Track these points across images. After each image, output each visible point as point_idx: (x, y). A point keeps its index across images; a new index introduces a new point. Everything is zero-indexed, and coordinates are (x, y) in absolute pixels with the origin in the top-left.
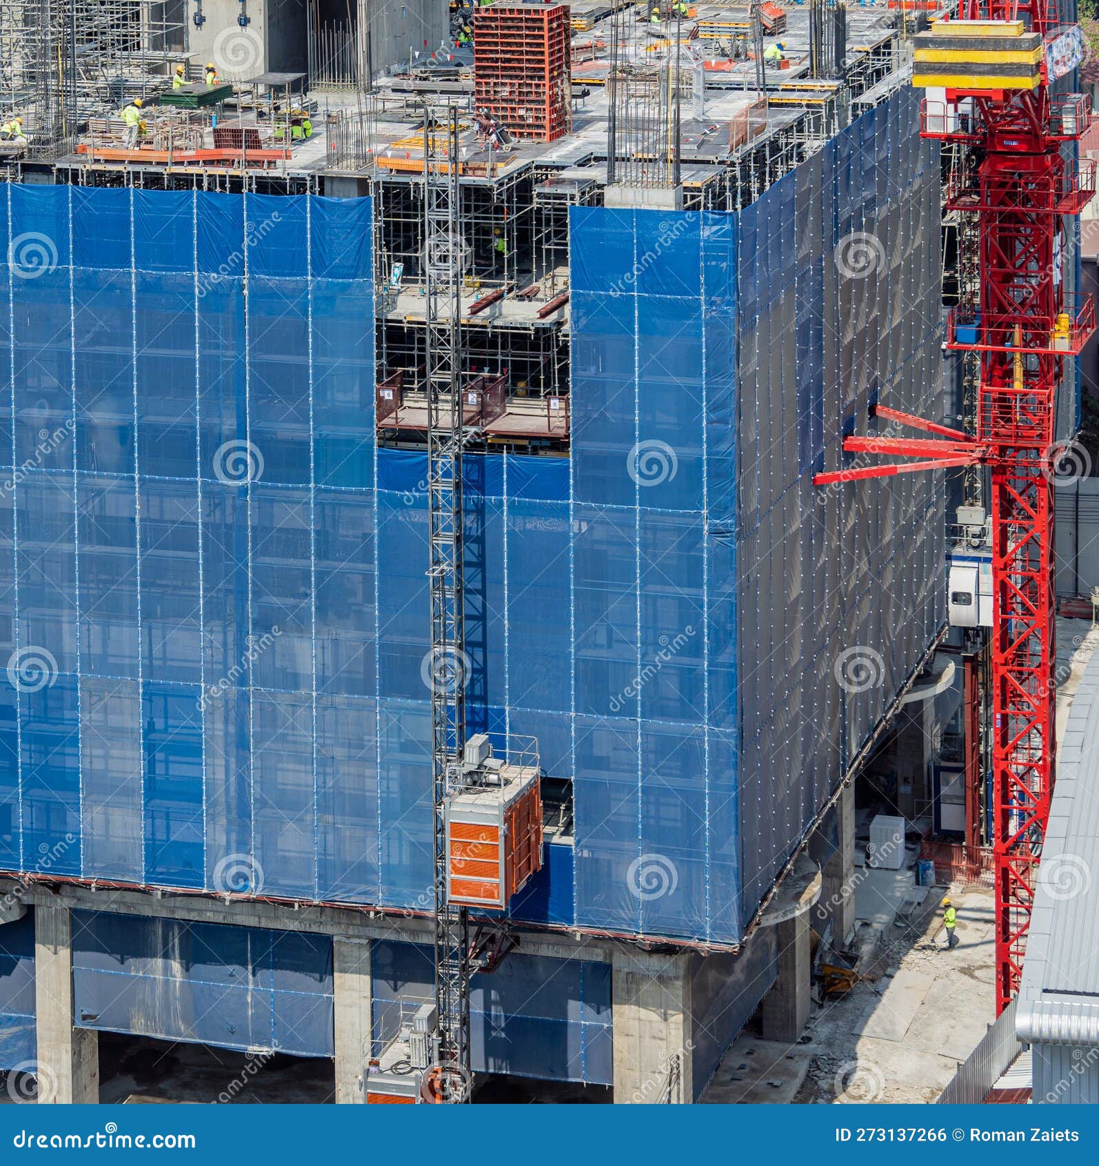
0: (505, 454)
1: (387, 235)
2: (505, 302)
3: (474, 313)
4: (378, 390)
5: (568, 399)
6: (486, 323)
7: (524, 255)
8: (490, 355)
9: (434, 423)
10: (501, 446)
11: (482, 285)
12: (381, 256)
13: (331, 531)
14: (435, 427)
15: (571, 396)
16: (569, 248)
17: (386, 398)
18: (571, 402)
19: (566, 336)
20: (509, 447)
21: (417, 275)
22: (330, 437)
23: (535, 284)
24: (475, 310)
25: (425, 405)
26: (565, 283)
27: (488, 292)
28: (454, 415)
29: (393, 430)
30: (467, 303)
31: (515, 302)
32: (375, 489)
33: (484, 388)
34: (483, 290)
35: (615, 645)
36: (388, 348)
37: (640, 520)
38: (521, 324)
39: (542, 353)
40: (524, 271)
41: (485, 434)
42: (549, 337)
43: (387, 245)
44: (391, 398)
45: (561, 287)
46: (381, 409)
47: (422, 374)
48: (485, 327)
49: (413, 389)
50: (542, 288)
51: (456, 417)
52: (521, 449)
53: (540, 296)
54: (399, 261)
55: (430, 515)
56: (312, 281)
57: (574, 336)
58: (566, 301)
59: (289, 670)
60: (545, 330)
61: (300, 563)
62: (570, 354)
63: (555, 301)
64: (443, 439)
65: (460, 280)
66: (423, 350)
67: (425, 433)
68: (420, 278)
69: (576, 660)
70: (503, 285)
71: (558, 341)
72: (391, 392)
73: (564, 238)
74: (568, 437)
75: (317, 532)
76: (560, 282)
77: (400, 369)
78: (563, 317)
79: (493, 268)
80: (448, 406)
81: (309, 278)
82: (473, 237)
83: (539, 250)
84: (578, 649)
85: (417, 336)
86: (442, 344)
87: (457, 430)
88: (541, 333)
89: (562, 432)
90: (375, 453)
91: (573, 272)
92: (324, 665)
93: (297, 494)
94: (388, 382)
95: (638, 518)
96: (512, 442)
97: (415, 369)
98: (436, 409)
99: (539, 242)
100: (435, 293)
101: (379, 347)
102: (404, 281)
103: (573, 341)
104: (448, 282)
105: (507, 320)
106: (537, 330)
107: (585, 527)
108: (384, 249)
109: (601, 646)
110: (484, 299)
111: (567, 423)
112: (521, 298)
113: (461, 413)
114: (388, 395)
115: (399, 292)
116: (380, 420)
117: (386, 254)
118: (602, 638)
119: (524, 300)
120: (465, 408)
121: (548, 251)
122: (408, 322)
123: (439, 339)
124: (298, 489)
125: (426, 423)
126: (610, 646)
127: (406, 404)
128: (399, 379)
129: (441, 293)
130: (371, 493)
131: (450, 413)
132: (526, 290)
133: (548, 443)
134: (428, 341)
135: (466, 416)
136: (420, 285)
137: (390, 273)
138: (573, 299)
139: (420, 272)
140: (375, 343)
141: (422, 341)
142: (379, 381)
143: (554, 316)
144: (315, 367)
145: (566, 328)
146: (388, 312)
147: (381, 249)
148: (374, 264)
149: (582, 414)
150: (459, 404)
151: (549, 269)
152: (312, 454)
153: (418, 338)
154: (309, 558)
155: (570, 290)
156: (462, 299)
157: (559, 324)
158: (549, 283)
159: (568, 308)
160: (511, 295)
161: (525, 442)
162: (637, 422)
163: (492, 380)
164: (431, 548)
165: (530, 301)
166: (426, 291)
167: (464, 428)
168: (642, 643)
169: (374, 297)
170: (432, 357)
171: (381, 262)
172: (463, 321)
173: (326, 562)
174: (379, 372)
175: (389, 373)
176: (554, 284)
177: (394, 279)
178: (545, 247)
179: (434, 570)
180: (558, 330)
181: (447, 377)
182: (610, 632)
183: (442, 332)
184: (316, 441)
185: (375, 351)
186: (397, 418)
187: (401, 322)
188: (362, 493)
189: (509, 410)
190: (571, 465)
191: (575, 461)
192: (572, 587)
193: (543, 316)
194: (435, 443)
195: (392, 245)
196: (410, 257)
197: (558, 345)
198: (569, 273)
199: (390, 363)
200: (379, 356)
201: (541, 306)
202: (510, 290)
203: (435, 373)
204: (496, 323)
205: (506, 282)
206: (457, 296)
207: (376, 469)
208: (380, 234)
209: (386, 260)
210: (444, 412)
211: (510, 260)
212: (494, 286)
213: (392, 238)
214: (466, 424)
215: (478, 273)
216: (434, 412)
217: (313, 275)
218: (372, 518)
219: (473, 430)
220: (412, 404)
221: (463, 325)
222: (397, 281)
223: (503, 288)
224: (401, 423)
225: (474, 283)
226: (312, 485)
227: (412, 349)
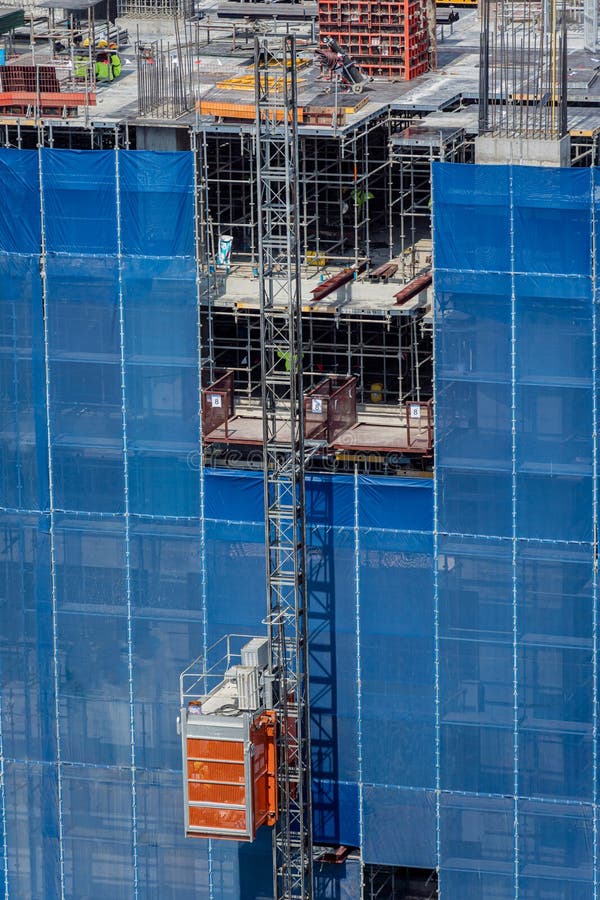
0: (356, 475)
1: (213, 200)
2: (356, 285)
3: (318, 298)
4: (205, 396)
5: (432, 405)
6: (333, 311)
7: (378, 225)
8: (338, 351)
9: (270, 437)
10: (351, 464)
11: (329, 263)
12: (205, 227)
13: (150, 571)
14: (272, 441)
15: (434, 402)
16: (432, 215)
17: (214, 405)
18: (434, 408)
19: (429, 326)
20: (361, 465)
21: (249, 251)
22: (148, 455)
23: (392, 261)
24: (320, 295)
25: (259, 414)
26: (428, 260)
27: (335, 272)
28: (293, 426)
29: (223, 446)
30: (309, 286)
31: (367, 284)
32: (202, 518)
33: (331, 392)
34: (329, 269)
35: (487, 707)
36: (216, 343)
37: (518, 554)
38: (374, 311)
39: (400, 348)
40: (379, 245)
41: (333, 449)
42: (409, 328)
43: (213, 213)
44: (220, 405)
45: (423, 264)
46: (208, 420)
47: (256, 375)
48: (331, 315)
49: (246, 394)
50: (400, 267)
51: (296, 429)
52: (375, 469)
53: (398, 276)
54: (227, 234)
55: (267, 551)
56: (122, 259)
57: (438, 326)
58: (429, 282)
59: (102, 741)
60: (404, 319)
61: (113, 610)
62: (434, 349)
63: (415, 282)
64: (282, 456)
65: (300, 256)
66: (257, 345)
67: (261, 448)
68: (253, 254)
69: (442, 726)
70: (353, 262)
71: (419, 332)
72: (220, 399)
73: (426, 203)
74: (431, 452)
75: (134, 573)
76: (422, 257)
77: (230, 370)
78: (425, 302)
79: (341, 241)
80: (287, 415)
81: (120, 256)
82: (317, 202)
83: (396, 218)
84: (443, 713)
85: (250, 327)
86: (279, 337)
87: (298, 446)
88: (399, 323)
89: (424, 446)
90: (202, 474)
91: (435, 246)
92: (144, 733)
93: (108, 526)
94: (216, 386)
95: (515, 552)
96: (365, 459)
97: (248, 369)
98: (273, 419)
99: (396, 208)
100: (271, 274)
101: (204, 341)
102: (234, 259)
103: (437, 333)
104: (285, 260)
105: (358, 306)
106: (394, 319)
107: (451, 562)
108: (210, 219)
109: (471, 709)
110: (330, 281)
111: (430, 435)
112: (374, 279)
113: (303, 423)
114: (216, 401)
115: (229, 273)
116: (206, 433)
117: (211, 224)
118: (472, 699)
119: (378, 282)
120: (309, 417)
121: (407, 219)
122: (240, 310)
123: (275, 332)
124: (110, 519)
125: (261, 437)
126: (481, 709)
127: (238, 412)
128: (229, 381)
129: (279, 273)
130: (197, 523)
131: (289, 423)
132: (381, 269)
133: (407, 461)
134: (263, 335)
135: (310, 427)
136: (252, 263)
137: (216, 249)
138: (437, 280)
139: (253, 247)
140: (199, 337)
141: (256, 334)
142: (204, 385)
143: (414, 302)
144: (128, 368)
145: (429, 316)
146: (216, 298)
147: (205, 218)
148: (197, 238)
149: (448, 423)
150: (300, 413)
151: (409, 242)
152: (126, 476)
153: (252, 331)
154: (125, 604)
155: (433, 269)
156: (304, 282)
157: (421, 311)
158: (409, 260)
159: (431, 291)
160: (363, 275)
161: (380, 460)
162: (514, 433)
163: (341, 382)
164: (268, 591)
165: (386, 282)
166: (260, 271)
167: (307, 443)
168: (520, 705)
169: (198, 279)
170: (268, 354)
171: (205, 234)
172: (305, 309)
173: (146, 609)
174: (205, 373)
175: (218, 375)
176: (415, 262)
177: (222, 256)
178: (404, 214)
179: (272, 618)
180: (420, 319)
181: (286, 378)
182: (481, 693)
183: (279, 322)
184: (129, 459)
185: (200, 346)
186: (226, 431)
187: (230, 310)
188: (185, 523)
189: (361, 419)
190: (435, 487)
191: (439, 482)
192: (437, 638)
193: (401, 301)
194: (273, 461)
195: (219, 213)
196: (241, 228)
197: (419, 338)
198: (432, 247)
199: (218, 362)
200: (205, 354)
201: (397, 288)
202: (362, 269)
203: (271, 374)
204: (344, 311)
205: (356, 259)
206: (297, 276)
207: (202, 493)
208: (204, 199)
209: (211, 232)
210: (283, 423)
211: (362, 231)
212: (342, 264)
213: (219, 205)
214: (309, 437)
215: (323, 247)
216: (270, 423)
217: (123, 252)
218: (199, 553)
219: (317, 444)
220: (245, 413)
221: (304, 314)
222: (226, 260)
223: (353, 267)
224: (233, 437)
225: (320, 260)
226: (126, 514)
227: (245, 344)
